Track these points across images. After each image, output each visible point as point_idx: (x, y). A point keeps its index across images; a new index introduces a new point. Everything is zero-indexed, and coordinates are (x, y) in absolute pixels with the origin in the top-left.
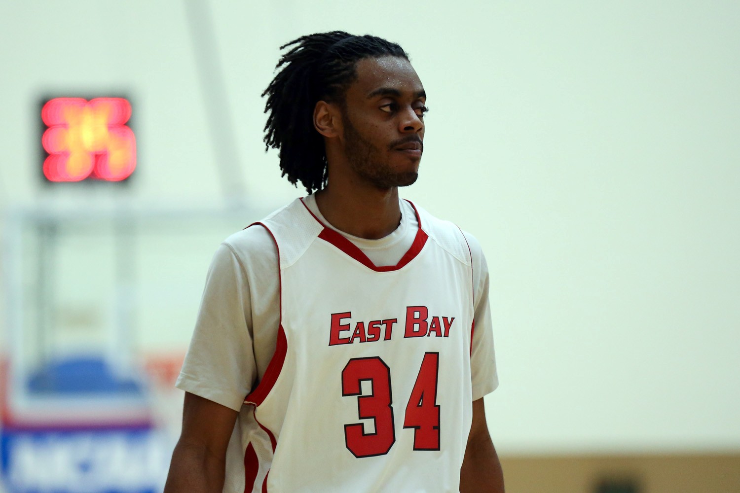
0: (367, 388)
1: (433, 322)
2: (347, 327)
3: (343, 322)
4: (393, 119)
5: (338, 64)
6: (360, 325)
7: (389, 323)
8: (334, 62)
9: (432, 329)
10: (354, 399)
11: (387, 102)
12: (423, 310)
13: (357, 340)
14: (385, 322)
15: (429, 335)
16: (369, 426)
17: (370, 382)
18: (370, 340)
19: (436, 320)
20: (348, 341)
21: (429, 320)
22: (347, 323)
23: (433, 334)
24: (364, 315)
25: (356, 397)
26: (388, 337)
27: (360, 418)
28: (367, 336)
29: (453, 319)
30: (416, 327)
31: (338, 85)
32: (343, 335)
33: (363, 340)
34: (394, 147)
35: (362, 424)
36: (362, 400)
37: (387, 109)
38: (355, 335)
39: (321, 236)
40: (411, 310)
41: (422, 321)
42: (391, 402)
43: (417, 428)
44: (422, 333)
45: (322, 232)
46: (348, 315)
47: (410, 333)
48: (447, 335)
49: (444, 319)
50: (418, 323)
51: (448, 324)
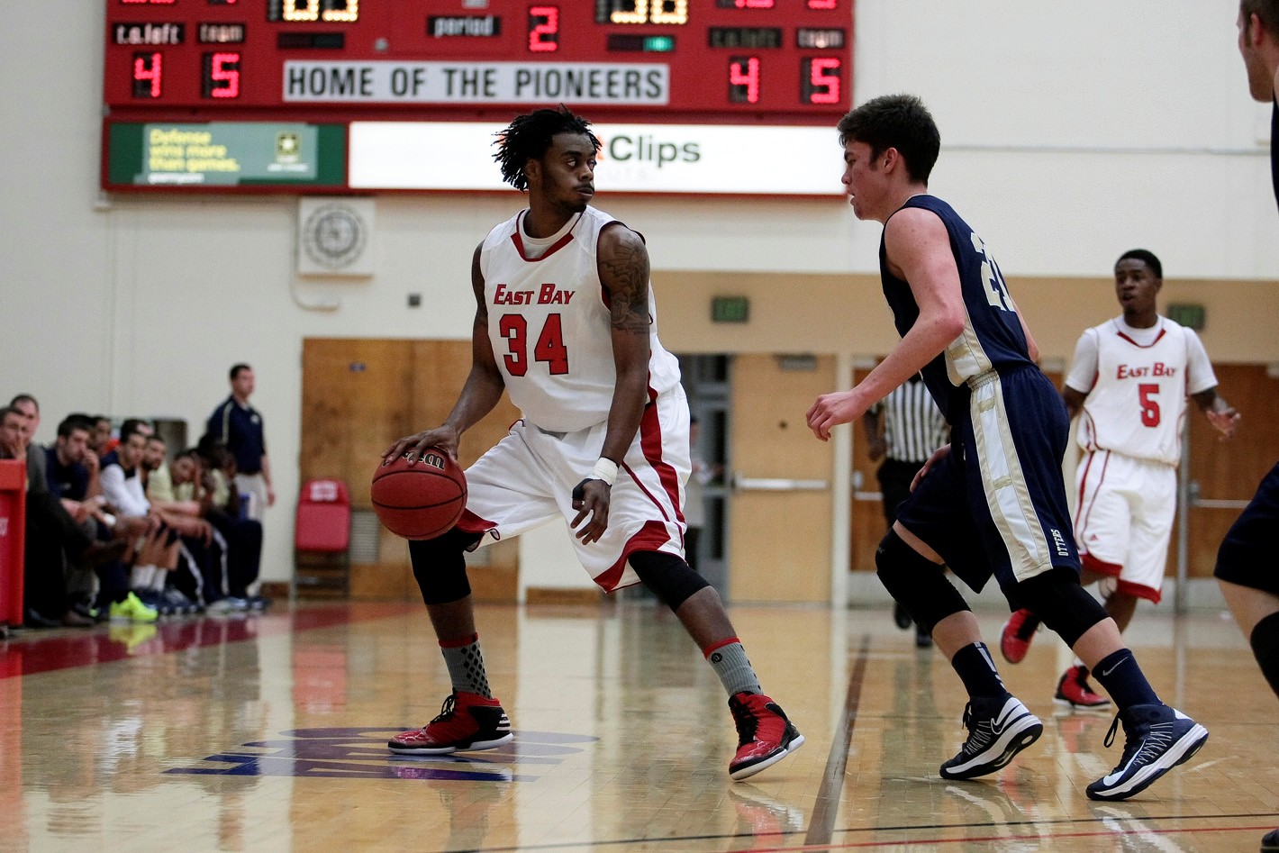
0: (513, 333)
1: (557, 294)
2: (504, 294)
3: (502, 290)
4: (575, 171)
6: (510, 294)
7: (529, 294)
9: (555, 299)
11: (572, 160)
12: (552, 286)
13: (507, 303)
14: (526, 293)
15: (553, 303)
16: (515, 357)
17: (515, 330)
18: (515, 303)
19: (559, 293)
20: (502, 303)
22: (504, 291)
24: (514, 287)
25: (507, 338)
26: (528, 303)
27: (510, 351)
28: (514, 301)
29: (573, 292)
30: (548, 289)
32: (501, 298)
33: (511, 303)
34: (575, 190)
35: (512, 355)
36: (510, 341)
37: (572, 164)
38: (506, 300)
40: (544, 286)
42: (526, 343)
43: (550, 361)
44: (547, 302)
46: (504, 286)
47: (541, 301)
48: (567, 302)
49: (566, 293)
50: (548, 295)
51: (568, 296)
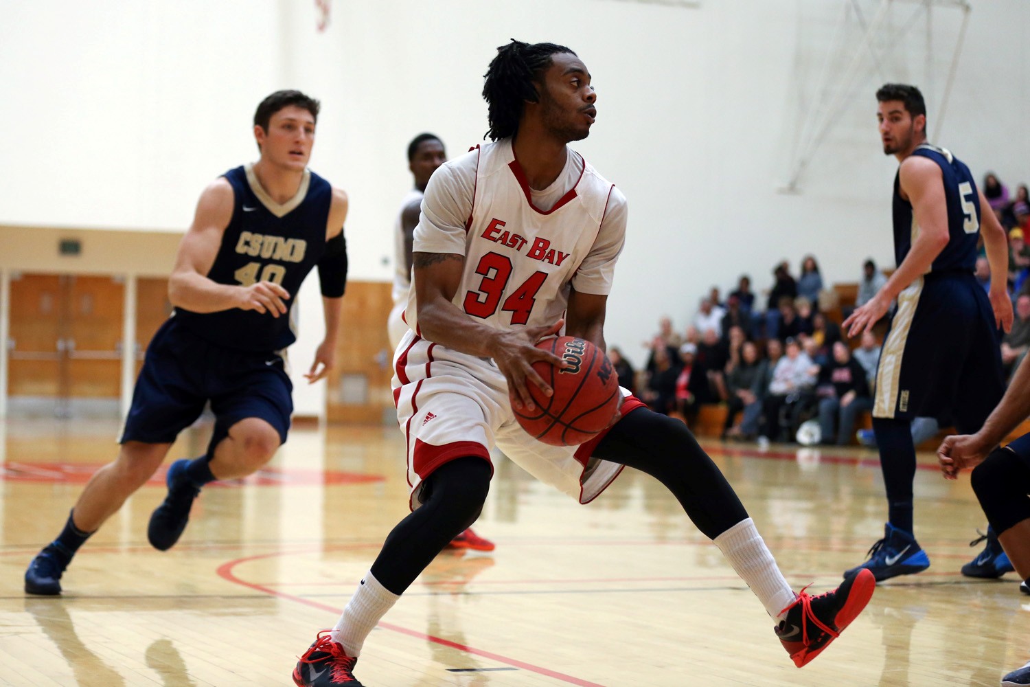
0: (492, 274)
1: (550, 253)
2: (498, 231)
3: (498, 227)
4: (578, 92)
5: (535, 57)
6: (507, 233)
7: (523, 241)
8: (533, 56)
9: (547, 257)
10: (482, 277)
11: (575, 79)
12: (547, 243)
13: (500, 241)
14: (521, 238)
15: (543, 261)
16: (483, 297)
17: (496, 271)
18: (508, 245)
19: (552, 252)
20: (495, 240)
21: (547, 251)
22: (500, 228)
23: (547, 260)
24: (511, 228)
25: (482, 276)
26: (519, 249)
27: (479, 290)
28: (508, 242)
29: (568, 255)
30: (537, 253)
31: (540, 69)
32: (494, 234)
33: (504, 243)
34: (581, 111)
35: (479, 294)
36: (485, 280)
37: (575, 84)
38: (500, 238)
39: (511, 165)
40: (538, 240)
41: (543, 250)
42: (504, 289)
43: (515, 311)
44: (538, 258)
45: (513, 162)
46: (503, 224)
47: (531, 254)
48: (558, 264)
49: (560, 254)
50: (542, 249)
51: (561, 257)
